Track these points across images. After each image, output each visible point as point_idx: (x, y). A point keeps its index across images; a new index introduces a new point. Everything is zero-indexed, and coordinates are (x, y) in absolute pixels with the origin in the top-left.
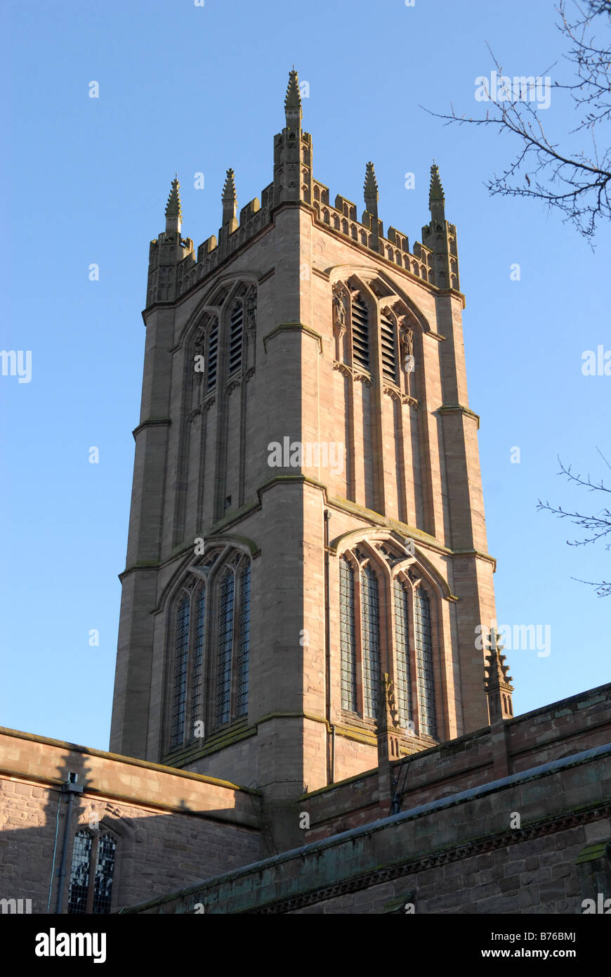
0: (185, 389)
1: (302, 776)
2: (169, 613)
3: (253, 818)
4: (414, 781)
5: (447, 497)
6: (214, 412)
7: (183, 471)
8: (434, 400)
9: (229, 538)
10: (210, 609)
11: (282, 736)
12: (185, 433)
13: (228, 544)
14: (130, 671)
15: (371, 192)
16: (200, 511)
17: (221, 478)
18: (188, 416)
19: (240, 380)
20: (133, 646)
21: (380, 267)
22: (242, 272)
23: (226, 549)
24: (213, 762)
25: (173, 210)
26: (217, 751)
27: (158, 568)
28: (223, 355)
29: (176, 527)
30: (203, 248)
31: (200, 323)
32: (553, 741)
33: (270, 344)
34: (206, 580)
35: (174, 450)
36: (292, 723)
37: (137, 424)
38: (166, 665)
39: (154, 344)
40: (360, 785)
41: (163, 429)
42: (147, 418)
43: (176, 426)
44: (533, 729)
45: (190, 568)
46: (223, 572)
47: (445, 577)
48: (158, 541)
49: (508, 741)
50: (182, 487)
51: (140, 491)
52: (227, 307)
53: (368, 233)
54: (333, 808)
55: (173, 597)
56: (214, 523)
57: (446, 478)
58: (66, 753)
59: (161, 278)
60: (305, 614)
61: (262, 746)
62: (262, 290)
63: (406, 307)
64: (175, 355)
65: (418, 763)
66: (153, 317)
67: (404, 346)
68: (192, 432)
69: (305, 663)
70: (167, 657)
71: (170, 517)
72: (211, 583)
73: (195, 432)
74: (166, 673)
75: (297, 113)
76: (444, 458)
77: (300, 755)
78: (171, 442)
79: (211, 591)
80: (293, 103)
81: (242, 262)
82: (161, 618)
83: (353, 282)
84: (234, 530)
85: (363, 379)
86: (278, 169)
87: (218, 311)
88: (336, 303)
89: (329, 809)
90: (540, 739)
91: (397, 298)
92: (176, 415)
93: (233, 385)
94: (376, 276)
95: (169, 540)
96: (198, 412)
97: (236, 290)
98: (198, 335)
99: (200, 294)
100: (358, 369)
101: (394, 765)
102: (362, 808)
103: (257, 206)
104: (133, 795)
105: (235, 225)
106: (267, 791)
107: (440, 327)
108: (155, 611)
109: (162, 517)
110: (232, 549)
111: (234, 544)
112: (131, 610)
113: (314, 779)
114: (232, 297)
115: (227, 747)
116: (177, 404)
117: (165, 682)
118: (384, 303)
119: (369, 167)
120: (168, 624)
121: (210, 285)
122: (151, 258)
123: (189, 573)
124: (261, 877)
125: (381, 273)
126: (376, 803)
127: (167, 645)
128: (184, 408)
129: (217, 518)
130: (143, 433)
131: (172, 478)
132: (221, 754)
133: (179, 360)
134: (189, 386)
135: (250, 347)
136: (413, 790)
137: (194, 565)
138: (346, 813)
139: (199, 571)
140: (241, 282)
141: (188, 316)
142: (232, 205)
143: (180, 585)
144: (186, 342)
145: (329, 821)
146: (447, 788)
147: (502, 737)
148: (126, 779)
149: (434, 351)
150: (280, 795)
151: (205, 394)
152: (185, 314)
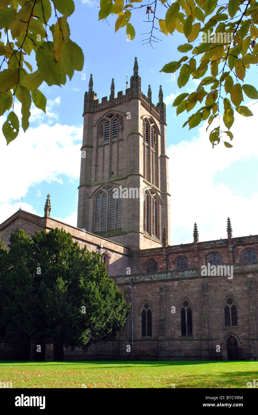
0: (97, 139)
1: (139, 246)
2: (94, 199)
3: (128, 254)
4: (172, 252)
5: (161, 178)
6: (107, 149)
7: (97, 161)
8: (160, 153)
9: (115, 184)
10: (108, 201)
11: (135, 236)
12: (97, 151)
14: (83, 212)
15: (150, 94)
16: (103, 173)
17: (110, 166)
18: (98, 147)
19: (117, 142)
20: (84, 206)
21: (152, 116)
22: (117, 111)
23: (114, 187)
25: (91, 83)
26: (113, 236)
27: (90, 187)
28: (111, 133)
29: (95, 176)
30: (104, 99)
31: (102, 121)
32: (209, 249)
33: (130, 136)
34: (107, 193)
35: (94, 155)
36: (137, 234)
37: (82, 146)
38: (93, 212)
39: (88, 123)
40: (157, 250)
41: (91, 148)
42: (86, 144)
43: (95, 148)
44: (204, 245)
45: (101, 189)
46: (112, 192)
47: (161, 198)
48: (90, 179)
49: (198, 247)
51: (84, 165)
52: (112, 119)
53: (149, 105)
54: (149, 254)
55: (95, 195)
56: (109, 179)
57: (161, 173)
58: (99, 239)
59: (89, 104)
60: (140, 208)
61: (129, 238)
63: (155, 127)
64: (93, 128)
66: (87, 115)
67: (154, 137)
68: (99, 151)
69: (140, 220)
70: (93, 210)
71: (93, 174)
72: (109, 194)
74: (93, 214)
75: (137, 70)
76: (161, 168)
77: (139, 241)
78: (93, 152)
79: (109, 196)
80: (136, 67)
81: (118, 108)
83: (146, 119)
84: (117, 182)
85: (147, 146)
86: (132, 85)
87: (110, 120)
88: (143, 125)
89: (148, 254)
90: (206, 248)
91: (154, 124)
92: (95, 145)
93: (114, 142)
94: (150, 118)
95: (93, 179)
96: (102, 146)
97: (116, 115)
98: (101, 124)
99: (103, 113)
100: (146, 144)
101: (167, 247)
102: (157, 255)
103: (124, 94)
104: (110, 248)
105: (116, 96)
106: (131, 248)
107: (161, 133)
108: (91, 198)
109: (90, 173)
110: (116, 187)
112: (83, 196)
113: (142, 247)
114: (114, 117)
116: (95, 142)
118: (152, 125)
119: (149, 86)
120: (94, 202)
121: (107, 111)
123: (101, 190)
126: (162, 255)
127: (94, 207)
128: (97, 144)
129: (110, 177)
130: (84, 149)
131: (94, 163)
132: (114, 237)
133: (95, 130)
134: (98, 138)
135: (120, 133)
136: (172, 254)
137: (103, 188)
138: (153, 256)
139: (104, 190)
140: (117, 114)
141: (98, 118)
142: (114, 90)
143: (97, 193)
144: (98, 125)
145: (148, 257)
146: (181, 254)
147: (197, 246)
148: (108, 245)
149: (160, 139)
150: (135, 249)
151: (104, 142)
152: (97, 117)
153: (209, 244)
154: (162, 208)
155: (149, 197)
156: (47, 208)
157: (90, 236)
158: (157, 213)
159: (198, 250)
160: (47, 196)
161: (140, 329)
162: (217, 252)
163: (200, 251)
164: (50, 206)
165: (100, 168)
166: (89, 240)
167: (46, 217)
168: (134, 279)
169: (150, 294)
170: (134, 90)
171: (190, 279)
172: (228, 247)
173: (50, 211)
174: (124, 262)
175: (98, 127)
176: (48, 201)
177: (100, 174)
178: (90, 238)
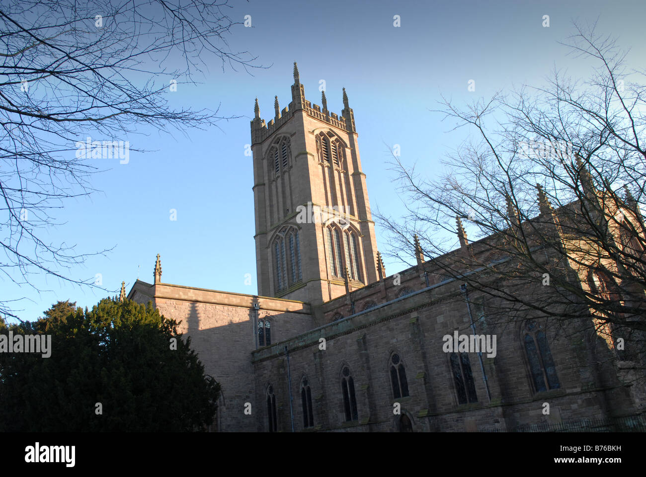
0: (268, 173)
1: (322, 297)
2: (272, 248)
3: (309, 311)
4: (357, 298)
5: (357, 202)
6: (279, 181)
7: (271, 200)
8: (351, 171)
9: (289, 223)
10: (286, 246)
11: (315, 286)
12: (270, 187)
13: (290, 225)
15: (324, 101)
16: (278, 214)
17: (284, 203)
18: (271, 182)
19: (288, 170)
20: (261, 259)
21: (330, 127)
22: (283, 133)
23: (289, 227)
24: (292, 295)
25: (257, 109)
26: (294, 291)
27: (266, 234)
28: (281, 161)
29: (271, 219)
30: (270, 123)
31: (271, 150)
33: (297, 159)
34: (284, 237)
35: (267, 193)
36: (318, 281)
37: (253, 185)
38: (273, 265)
39: (256, 158)
40: (341, 299)
41: (263, 187)
42: (256, 184)
43: (267, 185)
44: (392, 281)
45: (277, 233)
46: (289, 234)
47: (359, 230)
48: (265, 224)
49: (385, 285)
50: (271, 206)
51: (257, 208)
52: (280, 145)
53: (325, 116)
54: (333, 307)
55: (273, 243)
57: (357, 197)
58: (252, 298)
59: (255, 134)
60: (318, 247)
61: (309, 289)
62: (292, 139)
63: (339, 140)
64: (263, 161)
65: (359, 292)
66: (255, 148)
67: (340, 153)
70: (273, 262)
71: (268, 217)
73: (273, 187)
74: (273, 267)
75: (298, 77)
76: (356, 190)
77: (321, 291)
78: (266, 191)
79: (286, 241)
80: (296, 74)
81: (284, 129)
82: (269, 250)
83: (322, 134)
84: (291, 221)
85: (328, 166)
86: (294, 97)
87: (277, 146)
88: (317, 142)
91: (336, 137)
92: (266, 182)
93: (285, 172)
94: (329, 130)
95: (269, 224)
96: (274, 181)
97: (283, 139)
98: (270, 154)
99: (270, 140)
100: (326, 163)
101: (351, 293)
102: (342, 306)
103: (287, 110)
104: (273, 308)
105: (280, 116)
106: (312, 303)
107: (351, 145)
108: (267, 248)
109: (266, 216)
110: (291, 227)
111: (292, 225)
112: (259, 248)
113: (326, 299)
114: (282, 141)
115: (296, 290)
116: (266, 178)
117: (273, 270)
118: (332, 139)
119: (323, 93)
120: (272, 251)
121: (274, 136)
122: (251, 127)
123: (277, 235)
124: (320, 331)
125: (330, 129)
126: (347, 304)
127: (273, 258)
128: (269, 179)
129: (285, 216)
130: (256, 188)
131: (268, 203)
132: (296, 292)
133: (265, 162)
134: (269, 171)
135: (290, 159)
136: (357, 300)
137: (279, 232)
138: (337, 308)
139: (280, 235)
140: (284, 136)
141: (267, 147)
142: (278, 109)
143: (275, 239)
144: (268, 157)
145: (332, 310)
146: (368, 299)
147: (383, 283)
148: (270, 304)
149: (350, 154)
150: (316, 303)
151: (276, 174)
152: (265, 146)
154: (363, 240)
155: (338, 230)
156: (157, 271)
158: (357, 249)
159: (386, 289)
161: (301, 417)
162: (408, 287)
163: (388, 290)
164: (160, 268)
165: (275, 209)
166: (234, 303)
167: (155, 285)
168: (288, 345)
169: (306, 364)
170: (296, 102)
172: (419, 276)
173: (160, 275)
174: (303, 323)
175: (268, 160)
176: (158, 262)
177: (276, 216)
178: (236, 300)
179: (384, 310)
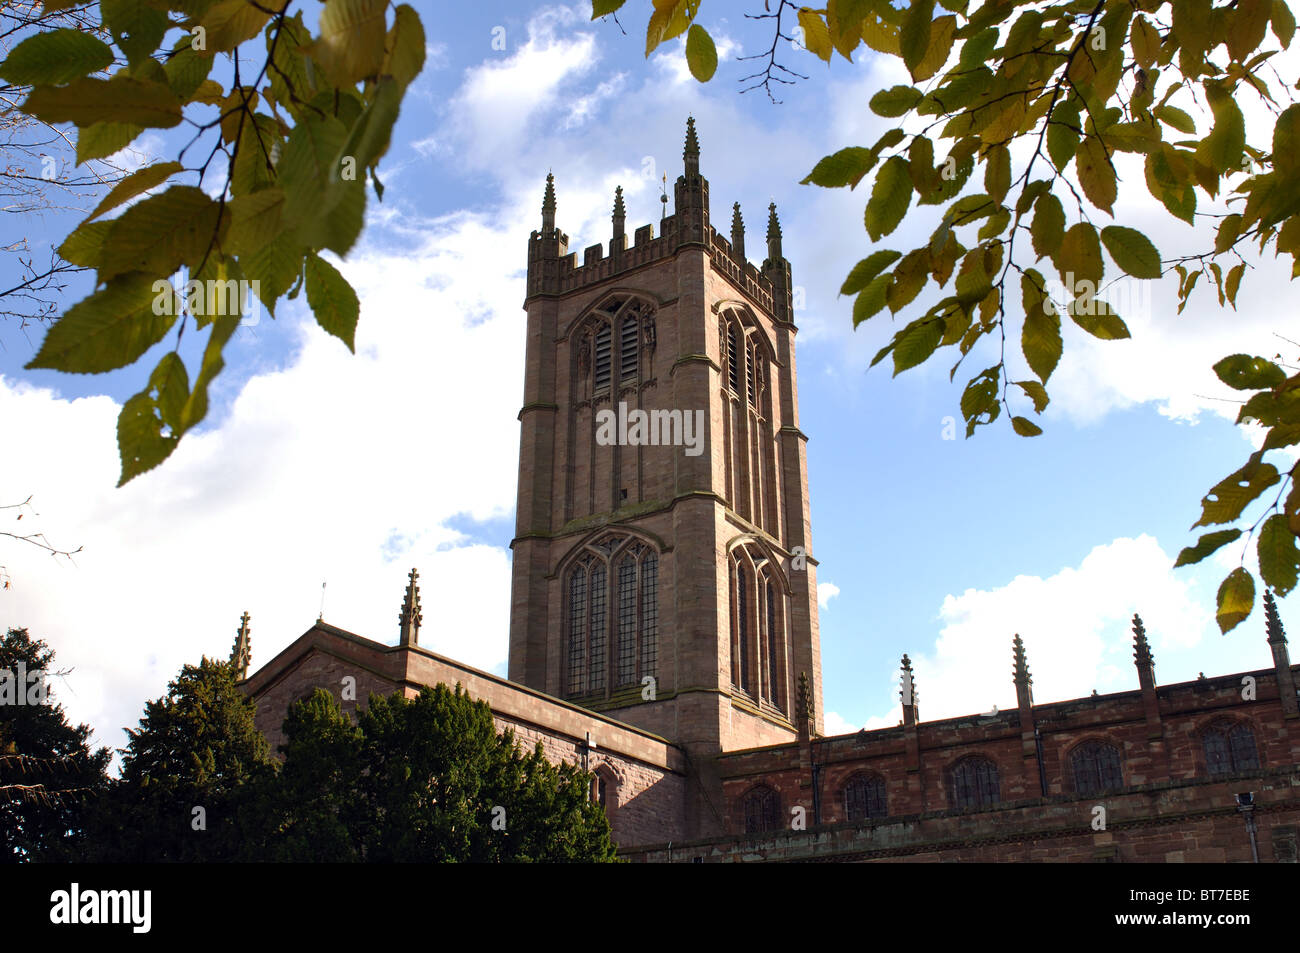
0: (572, 381)
1: (719, 738)
2: (564, 581)
3: (681, 767)
4: (833, 756)
5: (785, 505)
7: (571, 456)
8: (777, 423)
9: (633, 529)
11: (703, 706)
12: (572, 421)
13: (632, 534)
14: (529, 627)
15: (738, 232)
16: (594, 495)
17: (616, 471)
18: (575, 407)
19: (637, 389)
20: (531, 603)
21: (747, 302)
22: (633, 290)
23: (629, 538)
24: (629, 715)
25: (549, 205)
26: (629, 707)
27: (551, 539)
28: (617, 360)
29: (567, 505)
30: (593, 252)
31: (586, 322)
32: (957, 744)
33: (679, 371)
34: (608, 561)
35: (562, 434)
36: (711, 697)
38: (562, 624)
39: (540, 332)
40: (779, 753)
41: (550, 413)
42: (535, 401)
43: (564, 413)
44: (939, 734)
45: (587, 546)
46: (624, 554)
47: (786, 575)
48: (548, 515)
51: (531, 467)
52: (619, 316)
53: (738, 269)
54: (752, 767)
55: (567, 569)
56: (613, 511)
57: (785, 490)
58: (582, 716)
59: (545, 270)
61: (684, 711)
62: (661, 315)
63: (760, 336)
64: (559, 346)
65: (834, 744)
67: (758, 370)
68: (578, 421)
69: (719, 649)
70: (563, 618)
71: (560, 497)
72: (612, 564)
75: (697, 158)
76: (784, 473)
77: (717, 723)
78: (558, 426)
79: (612, 571)
80: (692, 150)
81: (639, 280)
82: (556, 584)
83: (729, 314)
84: (638, 523)
85: (734, 401)
86: (680, 207)
87: (611, 318)
88: (720, 334)
89: (748, 768)
90: (945, 741)
91: (754, 329)
92: (564, 403)
93: (627, 390)
94: (743, 309)
95: (561, 515)
96: (586, 404)
97: (630, 303)
98: (583, 332)
99: (589, 296)
100: (732, 394)
101: (813, 742)
102: (781, 771)
103: (656, 233)
104: (619, 749)
105: (630, 243)
106: (691, 747)
107: (781, 356)
108: (554, 577)
109: (552, 492)
110: (635, 538)
111: (638, 536)
112: (528, 572)
113: (730, 744)
114: (626, 308)
116: (564, 393)
117: (561, 639)
118: (748, 332)
119: (736, 207)
120: (563, 591)
121: (601, 291)
122: (530, 249)
123: (585, 550)
124: (817, 837)
125: (746, 306)
127: (563, 608)
128: (572, 398)
129: (614, 507)
130: (531, 413)
131: (562, 460)
132: (632, 709)
133: (564, 352)
134: (574, 378)
135: (646, 360)
136: (829, 764)
137: (592, 544)
138: (766, 773)
139: (598, 551)
140: (636, 299)
141: (574, 313)
142: (623, 221)
143: (575, 559)
144: (572, 337)
145: (748, 776)
146: (862, 766)
147: (914, 735)
148: (615, 737)
149: (777, 377)
150: (703, 750)
151: (594, 390)
152: (570, 310)
153: (954, 727)
154: (791, 607)
155: (746, 570)
156: (410, 616)
157: (553, 709)
158: (776, 625)
159: (921, 750)
160: (410, 575)
162: (984, 756)
163: (925, 755)
164: (420, 608)
165: (583, 478)
166: (549, 724)
167: (404, 647)
170: (689, 221)
171: (895, 855)
172: (1019, 737)
173: (417, 625)
175: (572, 345)
176: (412, 593)
177: (582, 496)
178: (554, 716)
179: (1020, 815)
